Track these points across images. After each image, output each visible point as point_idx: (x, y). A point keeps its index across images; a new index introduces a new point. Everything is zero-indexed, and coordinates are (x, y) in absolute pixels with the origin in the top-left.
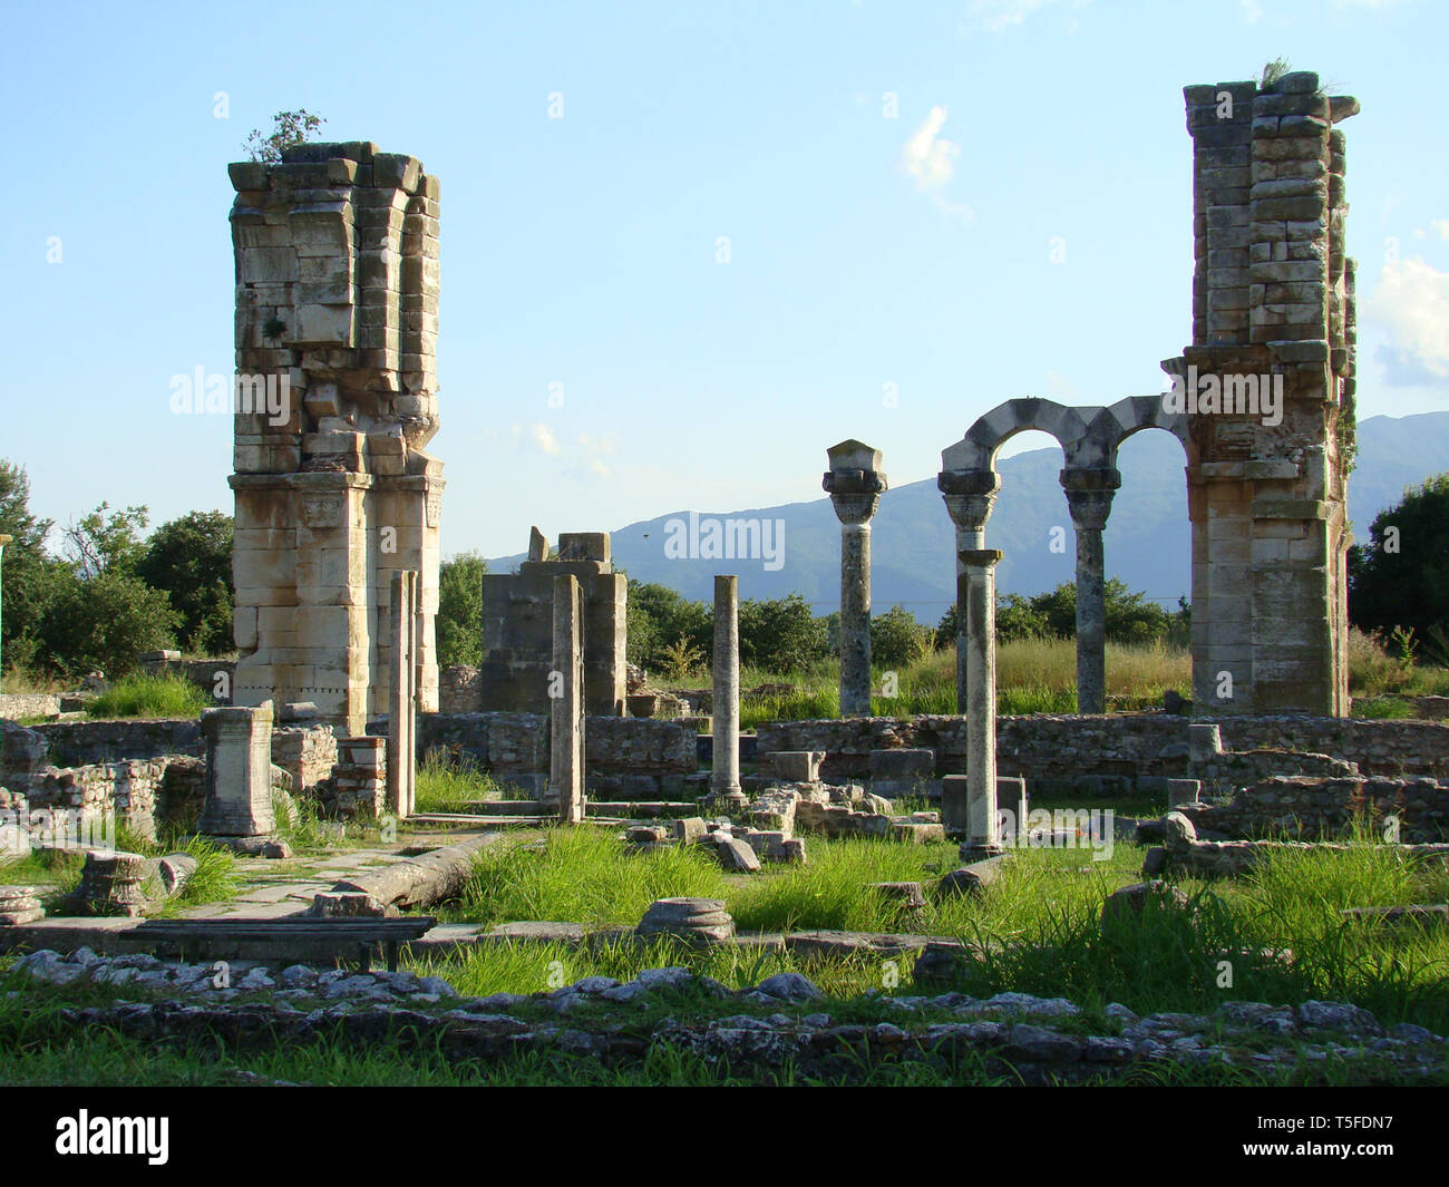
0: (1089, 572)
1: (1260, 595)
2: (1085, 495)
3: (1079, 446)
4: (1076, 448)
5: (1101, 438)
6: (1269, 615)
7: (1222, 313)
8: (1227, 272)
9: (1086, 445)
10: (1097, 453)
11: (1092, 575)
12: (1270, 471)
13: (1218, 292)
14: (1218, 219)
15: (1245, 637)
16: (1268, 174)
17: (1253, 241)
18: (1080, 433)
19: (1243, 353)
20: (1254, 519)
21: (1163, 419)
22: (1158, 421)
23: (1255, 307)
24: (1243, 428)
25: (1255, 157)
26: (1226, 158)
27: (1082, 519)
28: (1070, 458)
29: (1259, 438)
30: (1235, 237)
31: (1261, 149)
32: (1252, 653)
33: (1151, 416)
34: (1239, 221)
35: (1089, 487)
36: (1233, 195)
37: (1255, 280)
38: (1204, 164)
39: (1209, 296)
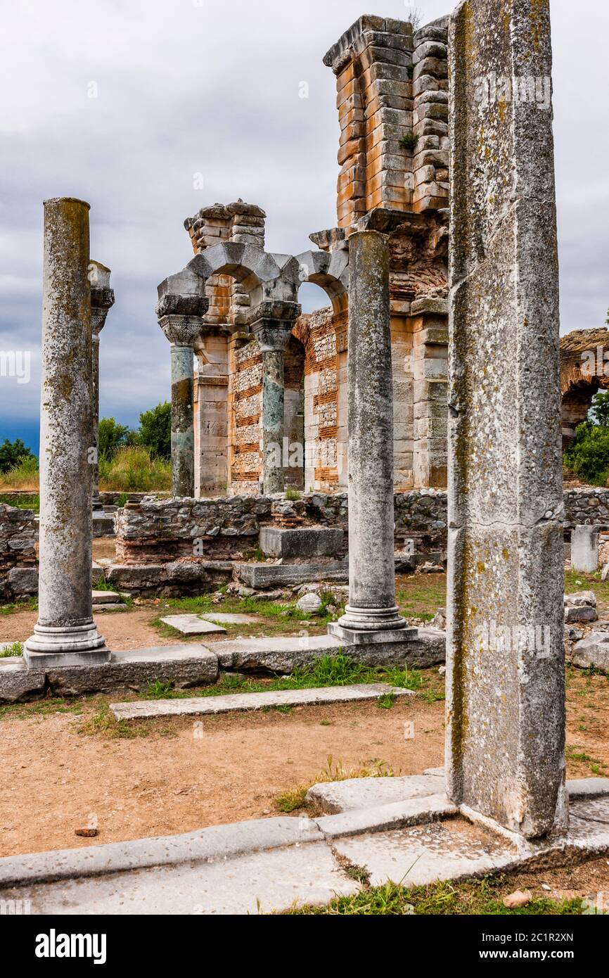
0: (277, 383)
1: (434, 400)
2: (278, 322)
3: (275, 283)
4: (273, 285)
5: (291, 279)
6: (439, 416)
7: (393, 188)
8: (396, 159)
9: (280, 283)
10: (288, 291)
11: (279, 387)
12: (440, 307)
13: (391, 173)
14: (390, 119)
15: (409, 434)
16: (433, 85)
17: (425, 133)
18: (275, 275)
19: (413, 218)
20: (428, 344)
21: (334, 270)
22: (330, 272)
23: (428, 182)
24: (406, 277)
25: (424, 72)
26: (395, 74)
27: (272, 342)
28: (268, 293)
29: (420, 285)
30: (402, 133)
31: (432, 66)
32: (415, 446)
33: (325, 266)
34: (405, 121)
35: (282, 316)
36: (401, 102)
37: (427, 162)
38: (380, 75)
39: (381, 176)
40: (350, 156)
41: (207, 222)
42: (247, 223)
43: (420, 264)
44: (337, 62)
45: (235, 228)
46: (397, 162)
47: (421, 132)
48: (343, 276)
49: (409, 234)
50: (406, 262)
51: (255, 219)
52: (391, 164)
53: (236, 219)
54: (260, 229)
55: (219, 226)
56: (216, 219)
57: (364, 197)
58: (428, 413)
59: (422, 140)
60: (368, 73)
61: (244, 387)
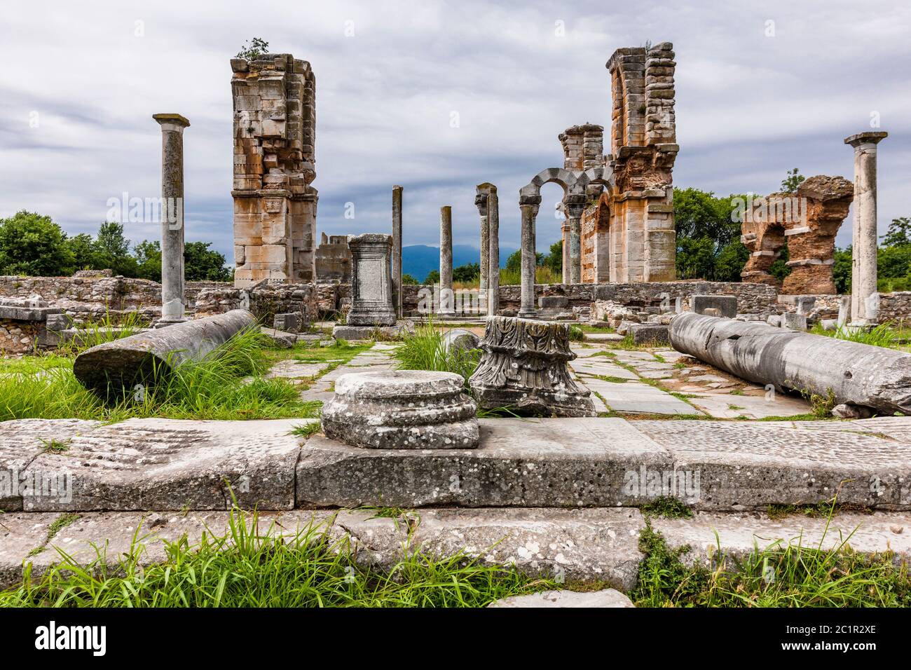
1: (652, 241)
2: (576, 205)
3: (574, 186)
5: (582, 183)
7: (633, 135)
8: (635, 119)
9: (577, 186)
10: (581, 189)
12: (657, 194)
13: (632, 127)
14: (632, 99)
15: (642, 258)
16: (654, 80)
17: (649, 106)
18: (575, 182)
19: (643, 149)
20: (649, 213)
21: (605, 177)
22: (603, 178)
23: (649, 131)
24: (641, 179)
25: (649, 74)
26: (635, 76)
27: (574, 215)
28: (571, 191)
29: (647, 182)
30: (638, 106)
31: (652, 71)
32: (644, 264)
33: (601, 175)
34: (640, 99)
35: (578, 202)
36: (638, 90)
37: (649, 121)
38: (627, 78)
39: (628, 128)
40: (616, 117)
41: (569, 137)
42: (592, 136)
43: (649, 171)
44: (611, 68)
45: (585, 139)
46: (635, 121)
47: (647, 105)
48: (610, 180)
49: (641, 157)
50: (640, 171)
51: (597, 133)
52: (632, 122)
53: (586, 134)
54: (600, 138)
55: (576, 138)
56: (574, 135)
57: (622, 138)
58: (649, 247)
59: (648, 109)
60: (622, 76)
61: (588, 232)
